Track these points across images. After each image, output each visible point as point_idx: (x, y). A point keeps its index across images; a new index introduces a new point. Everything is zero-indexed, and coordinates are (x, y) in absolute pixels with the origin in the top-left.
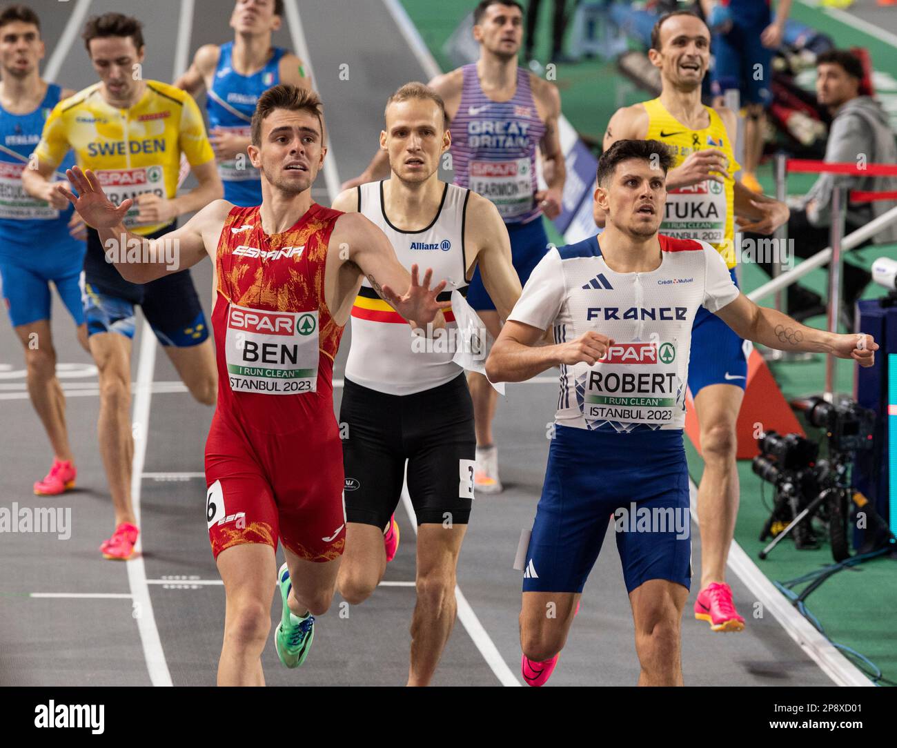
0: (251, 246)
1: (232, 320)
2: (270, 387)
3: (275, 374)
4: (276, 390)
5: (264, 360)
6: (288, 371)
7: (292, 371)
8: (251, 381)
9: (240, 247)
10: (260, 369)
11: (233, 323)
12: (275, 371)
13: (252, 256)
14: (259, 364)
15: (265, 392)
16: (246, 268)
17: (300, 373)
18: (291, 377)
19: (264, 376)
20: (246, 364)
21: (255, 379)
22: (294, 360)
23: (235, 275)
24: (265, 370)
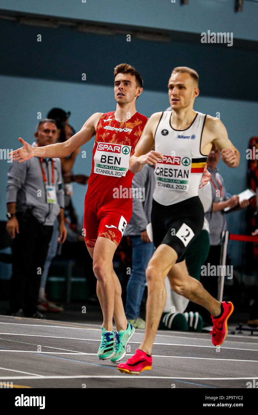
0: (111, 126)
1: (99, 148)
2: (110, 173)
3: (112, 168)
4: (112, 174)
5: (108, 163)
6: (117, 167)
7: (118, 167)
8: (104, 170)
9: (107, 126)
10: (107, 166)
11: (99, 149)
12: (112, 167)
13: (111, 130)
14: (106, 164)
15: (108, 175)
16: (108, 134)
17: (121, 169)
18: (118, 170)
19: (108, 168)
20: (102, 164)
21: (105, 170)
22: (119, 164)
23: (104, 136)
24: (109, 166)
